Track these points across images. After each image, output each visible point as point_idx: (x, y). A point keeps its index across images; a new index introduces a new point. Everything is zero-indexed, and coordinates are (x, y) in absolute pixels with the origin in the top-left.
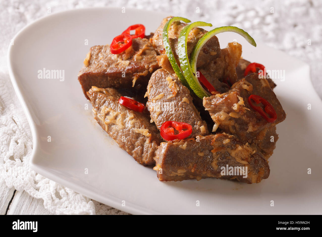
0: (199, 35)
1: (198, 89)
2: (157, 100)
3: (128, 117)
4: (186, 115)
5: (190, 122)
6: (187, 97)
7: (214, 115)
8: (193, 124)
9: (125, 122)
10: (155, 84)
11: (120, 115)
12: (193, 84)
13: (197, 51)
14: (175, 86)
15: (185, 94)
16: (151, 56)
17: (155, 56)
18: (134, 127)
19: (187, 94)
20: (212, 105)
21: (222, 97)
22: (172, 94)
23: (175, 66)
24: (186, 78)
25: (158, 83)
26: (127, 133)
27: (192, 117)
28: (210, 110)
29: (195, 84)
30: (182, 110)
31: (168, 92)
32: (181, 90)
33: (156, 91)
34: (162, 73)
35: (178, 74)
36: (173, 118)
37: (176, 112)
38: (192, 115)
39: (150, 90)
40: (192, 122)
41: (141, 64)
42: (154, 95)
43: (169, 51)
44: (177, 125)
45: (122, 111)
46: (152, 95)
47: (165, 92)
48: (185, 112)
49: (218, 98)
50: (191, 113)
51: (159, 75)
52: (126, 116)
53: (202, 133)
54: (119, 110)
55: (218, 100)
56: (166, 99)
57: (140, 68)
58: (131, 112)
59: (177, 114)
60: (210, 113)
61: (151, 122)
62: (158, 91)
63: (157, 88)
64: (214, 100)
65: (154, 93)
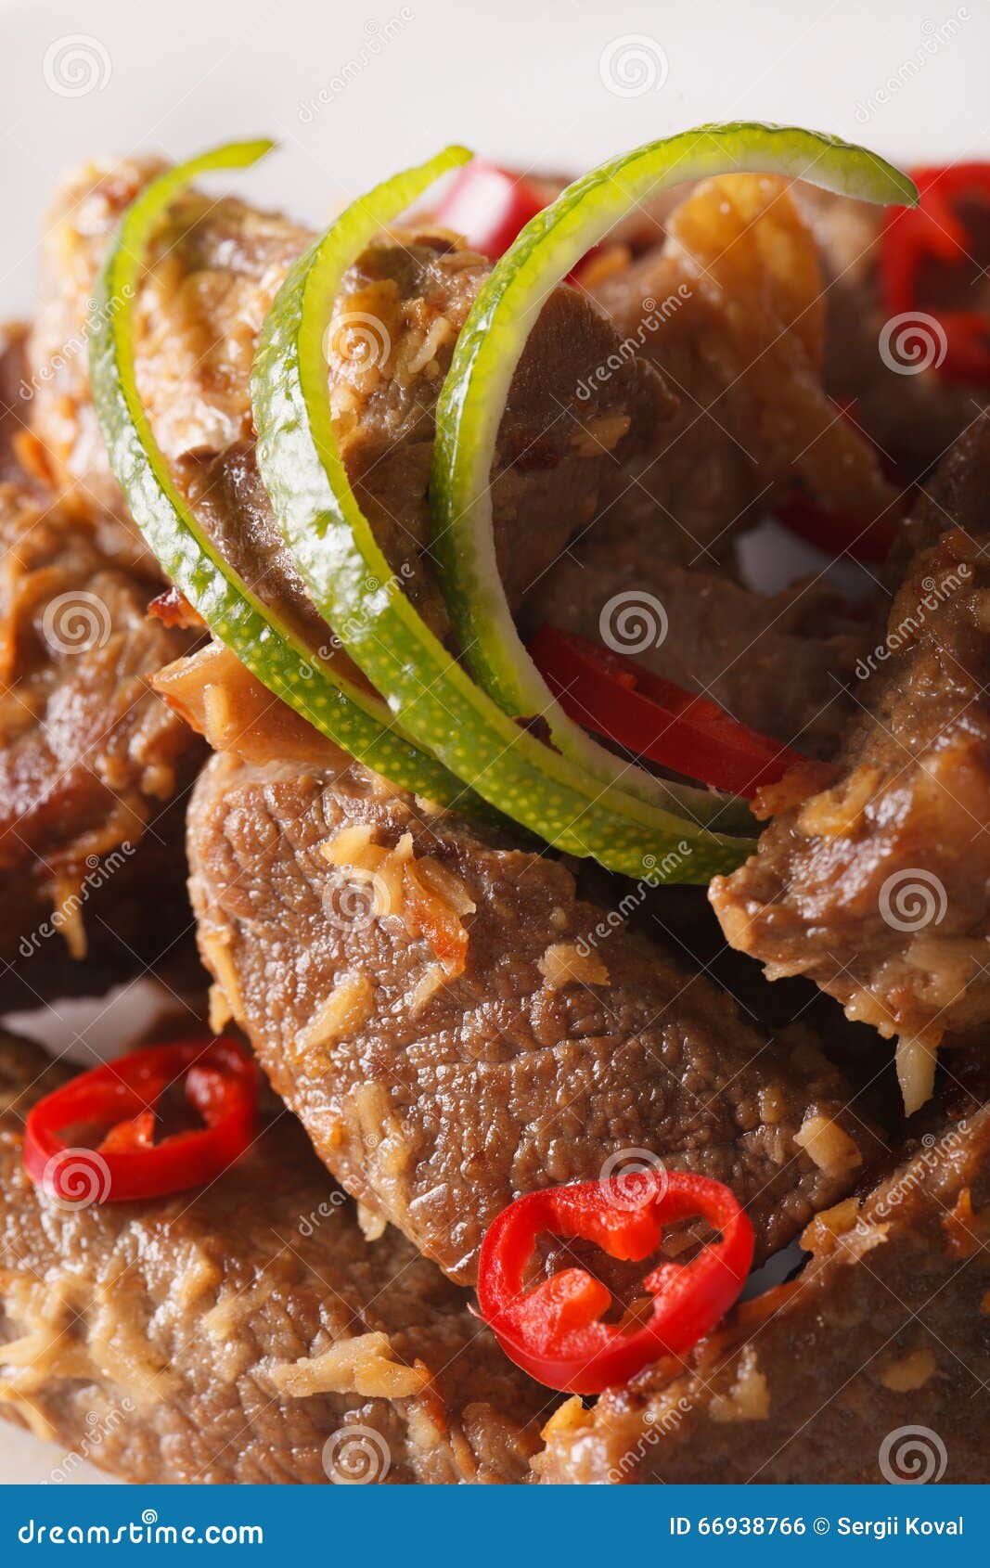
1: (632, 834)
2: (335, 1042)
3: (165, 1285)
4: (628, 1085)
5: (689, 1131)
6: (565, 937)
7: (857, 988)
8: (728, 1134)
9: (168, 1340)
10: (253, 911)
11: (100, 1295)
12: (571, 819)
14: (428, 887)
15: (541, 912)
16: (103, 655)
17: (133, 638)
18: (257, 1353)
19: (551, 906)
20: (808, 925)
21: (863, 831)
22: (431, 957)
23: (344, 718)
24: (488, 798)
25: (270, 892)
26: (226, 1422)
27: (692, 1081)
28: (813, 970)
29: (589, 814)
30: (581, 1057)
31: (389, 953)
32: (491, 896)
33: (293, 968)
34: (266, 804)
35: (404, 771)
36: (536, 1159)
37: (542, 1096)
38: (678, 1061)
39: (238, 972)
40: (711, 1123)
41: (54, 770)
42: (288, 1009)
43: (237, 611)
44: (603, 1220)
45: (95, 1258)
46: (269, 1011)
47: (365, 957)
48: (613, 1063)
49: (831, 847)
50: (665, 1050)
51: (246, 830)
52: (145, 1286)
53: (831, 1174)
54: (65, 1248)
55: (841, 869)
56: (405, 1018)
57: (67, 804)
58: (172, 1231)
59: (558, 1109)
60: (824, 987)
61: (365, 1230)
62: (302, 963)
63: (283, 941)
64: (803, 876)
65: (280, 987)
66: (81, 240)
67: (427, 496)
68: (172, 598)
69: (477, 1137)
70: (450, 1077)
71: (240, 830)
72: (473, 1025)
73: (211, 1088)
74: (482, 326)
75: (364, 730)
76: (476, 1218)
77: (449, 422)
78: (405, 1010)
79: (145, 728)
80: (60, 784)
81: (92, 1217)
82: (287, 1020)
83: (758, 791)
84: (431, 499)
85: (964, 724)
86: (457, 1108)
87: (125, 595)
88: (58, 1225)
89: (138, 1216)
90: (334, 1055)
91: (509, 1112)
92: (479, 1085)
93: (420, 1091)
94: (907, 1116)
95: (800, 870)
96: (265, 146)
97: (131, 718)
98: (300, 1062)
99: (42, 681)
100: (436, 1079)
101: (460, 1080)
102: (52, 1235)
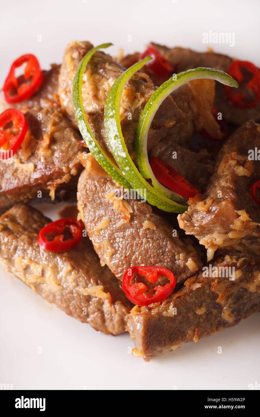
0: (137, 101)
1: (164, 204)
2: (101, 230)
3: (62, 269)
4: (156, 249)
5: (166, 259)
6: (149, 219)
7: (202, 238)
8: (173, 260)
9: (61, 279)
10: (89, 202)
11: (49, 269)
12: (153, 200)
13: (143, 138)
14: (124, 206)
15: (145, 214)
16: (67, 145)
18: (78, 285)
19: (147, 213)
20: (195, 226)
21: (209, 212)
22: (123, 219)
23: (113, 173)
25: (93, 200)
26: (70, 296)
27: (169, 250)
28: (195, 234)
29: (157, 199)
30: (148, 242)
31: (115, 216)
32: (136, 210)
33: (95, 214)
34: (95, 183)
35: (123, 184)
36: (136, 259)
37: (140, 248)
38: (166, 246)
39: (84, 213)
40: (170, 258)
41: (54, 167)
42: (93, 222)
43: (96, 149)
44: (148, 274)
45: (49, 262)
46: (89, 221)
47: (110, 216)
48: (154, 244)
49: (202, 213)
50: (164, 243)
51: (90, 188)
52: (58, 269)
53: (192, 271)
54: (44, 259)
55: (203, 218)
56: (115, 229)
57: (56, 174)
58: (65, 259)
59: (142, 251)
60: (196, 237)
61: (101, 264)
62: (97, 214)
63: (94, 209)
64: (196, 217)
65: (92, 218)
66: (73, 59)
67: (135, 133)
68: (83, 142)
69: (126, 253)
70: (122, 241)
71: (89, 188)
72: (128, 232)
73: (75, 230)
74: (151, 103)
75: (117, 175)
76: (123, 268)
77: (143, 120)
78: (116, 227)
79: (73, 162)
80: (55, 170)
81: (50, 254)
82: (93, 224)
83: (190, 198)
84: (136, 134)
85: (231, 194)
86: (123, 247)
87: (72, 133)
88: (43, 254)
89: (59, 255)
90: (101, 232)
91: (133, 249)
92: (128, 244)
93: (116, 242)
94: (208, 262)
95: (195, 216)
96: (110, 45)
97: (70, 159)
98: (94, 232)
99: (54, 148)
100: (120, 241)
101: (125, 242)
102: (42, 256)
